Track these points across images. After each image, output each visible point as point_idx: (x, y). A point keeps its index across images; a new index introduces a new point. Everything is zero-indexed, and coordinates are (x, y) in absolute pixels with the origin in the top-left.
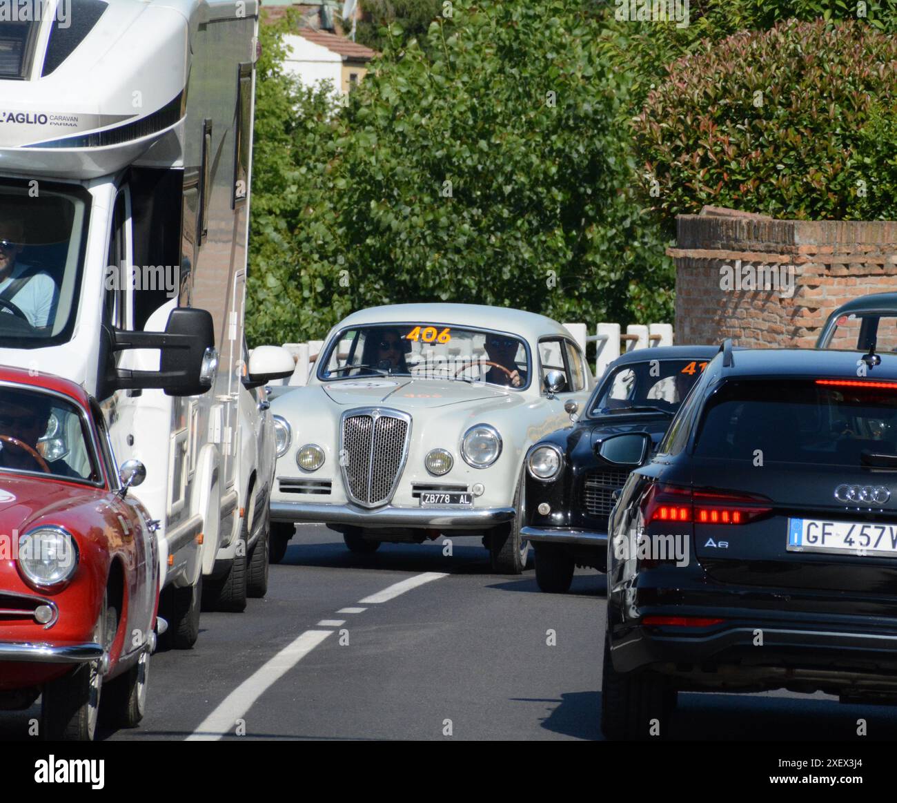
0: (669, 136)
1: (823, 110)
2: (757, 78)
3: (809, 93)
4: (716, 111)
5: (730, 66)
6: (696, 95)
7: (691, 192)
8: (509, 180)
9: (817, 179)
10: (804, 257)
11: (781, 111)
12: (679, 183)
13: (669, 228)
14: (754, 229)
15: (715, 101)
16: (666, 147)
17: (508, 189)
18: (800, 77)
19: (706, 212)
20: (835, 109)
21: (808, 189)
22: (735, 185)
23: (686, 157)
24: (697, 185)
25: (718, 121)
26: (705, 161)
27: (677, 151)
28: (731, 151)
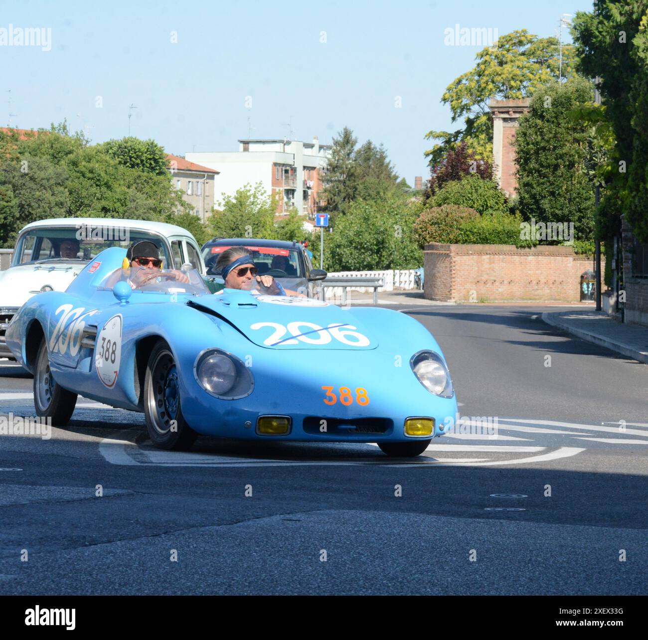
0: (421, 228)
1: (452, 223)
2: (439, 216)
3: (449, 219)
4: (430, 223)
5: (433, 214)
6: (427, 221)
7: (426, 240)
8: (366, 244)
9: (451, 237)
10: (452, 251)
11: (444, 223)
12: (423, 238)
13: (422, 247)
14: (442, 247)
15: (430, 221)
16: (420, 230)
17: (365, 246)
18: (447, 216)
19: (431, 243)
20: (455, 223)
21: (450, 239)
22: (435, 238)
23: (425, 232)
24: (427, 238)
25: (431, 225)
26: (429, 233)
27: (423, 231)
28: (434, 231)
